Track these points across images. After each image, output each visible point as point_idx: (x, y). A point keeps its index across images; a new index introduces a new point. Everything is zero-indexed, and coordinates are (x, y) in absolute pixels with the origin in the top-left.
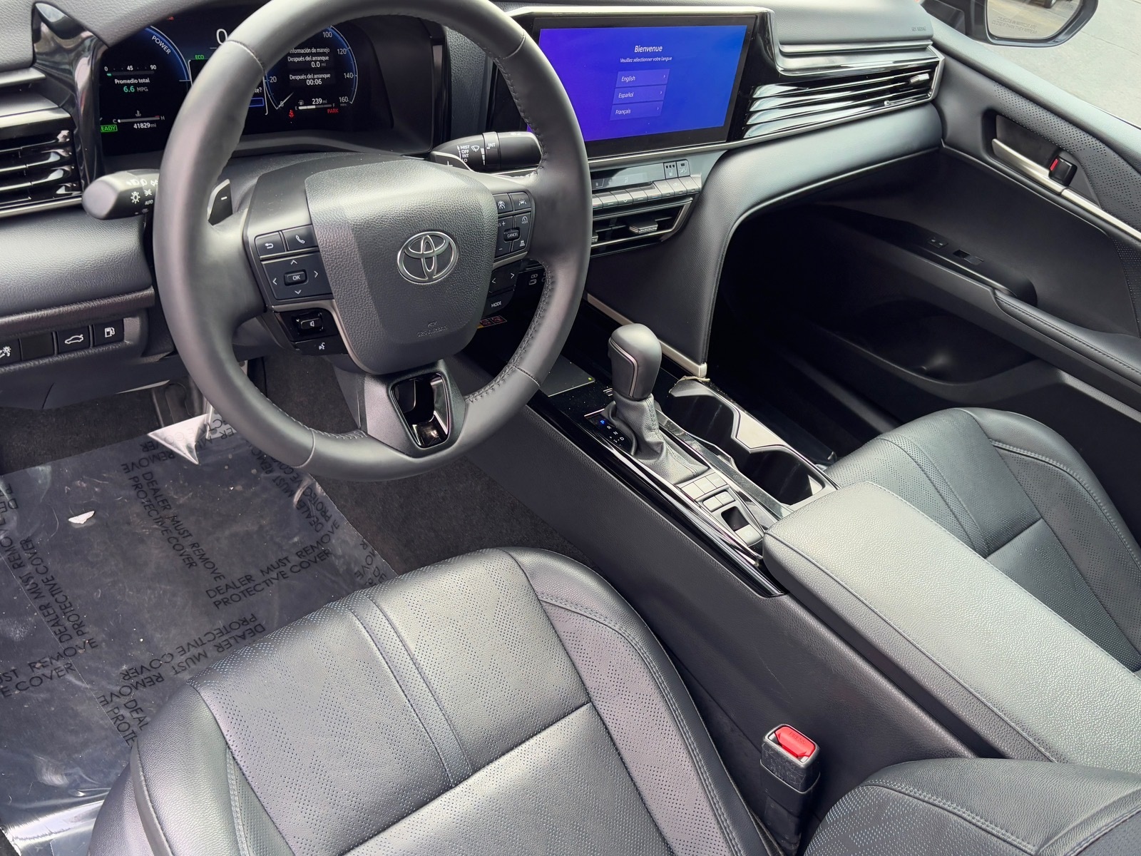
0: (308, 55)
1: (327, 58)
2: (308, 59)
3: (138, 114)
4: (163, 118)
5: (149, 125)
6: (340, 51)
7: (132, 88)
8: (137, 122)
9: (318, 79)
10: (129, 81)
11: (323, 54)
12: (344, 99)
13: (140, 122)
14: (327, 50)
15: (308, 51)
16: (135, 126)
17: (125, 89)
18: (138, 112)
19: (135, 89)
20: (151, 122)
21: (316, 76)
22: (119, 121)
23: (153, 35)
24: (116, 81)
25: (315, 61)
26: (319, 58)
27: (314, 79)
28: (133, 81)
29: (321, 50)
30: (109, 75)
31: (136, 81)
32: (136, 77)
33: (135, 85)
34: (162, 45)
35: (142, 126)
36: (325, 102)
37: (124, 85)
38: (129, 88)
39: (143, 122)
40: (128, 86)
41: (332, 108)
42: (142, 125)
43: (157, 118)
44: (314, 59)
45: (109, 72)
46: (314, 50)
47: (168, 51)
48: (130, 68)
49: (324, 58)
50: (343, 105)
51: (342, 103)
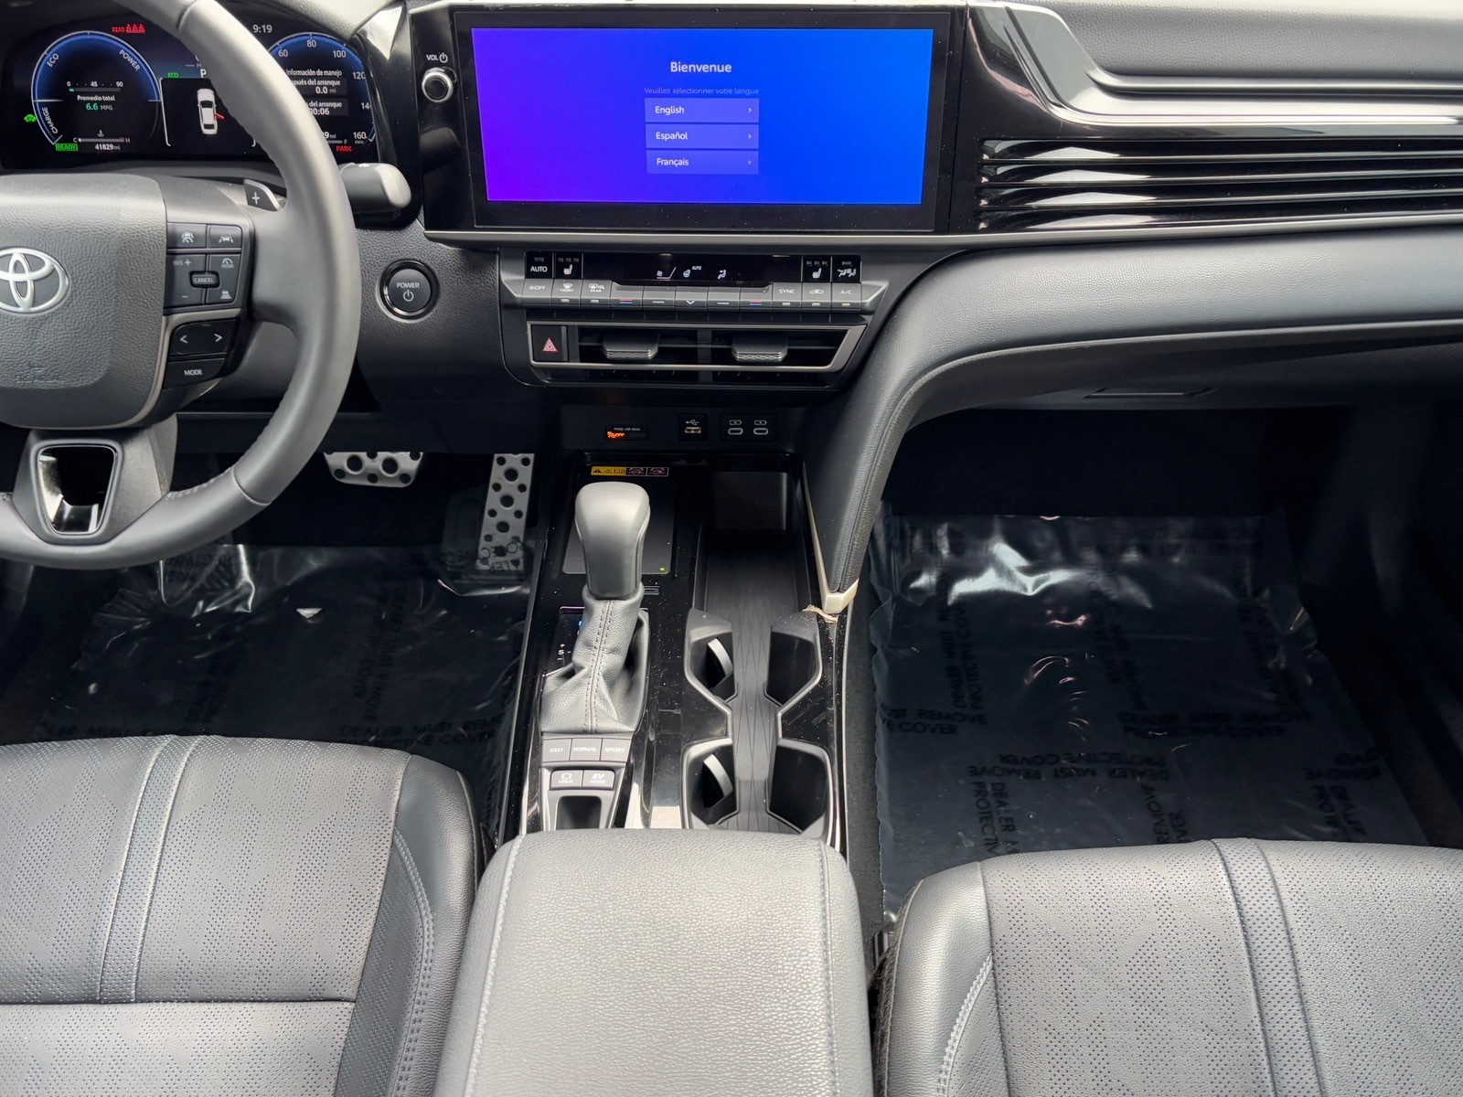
0: (312, 78)
1: (338, 83)
2: (311, 82)
3: (101, 134)
4: (128, 140)
5: (112, 147)
6: (357, 75)
7: (95, 105)
8: (99, 143)
9: (325, 108)
10: (92, 99)
11: (333, 78)
12: (360, 136)
13: (102, 143)
14: (338, 73)
15: (311, 73)
16: (97, 147)
17: (88, 106)
18: (101, 132)
19: (99, 106)
20: (114, 144)
21: (321, 104)
22: (80, 140)
23: (121, 49)
24: (79, 97)
25: (321, 87)
26: (326, 83)
27: (318, 108)
28: (96, 98)
29: (330, 73)
30: (72, 90)
31: (100, 99)
32: (100, 94)
33: (100, 103)
34: (130, 60)
35: (104, 147)
36: (334, 136)
37: (87, 102)
38: (92, 107)
39: (106, 143)
40: (92, 103)
41: (343, 144)
42: (104, 145)
43: (121, 140)
44: (319, 83)
45: (72, 87)
46: (320, 73)
47: (137, 67)
48: (94, 84)
49: (333, 83)
50: (359, 142)
51: (357, 139)
